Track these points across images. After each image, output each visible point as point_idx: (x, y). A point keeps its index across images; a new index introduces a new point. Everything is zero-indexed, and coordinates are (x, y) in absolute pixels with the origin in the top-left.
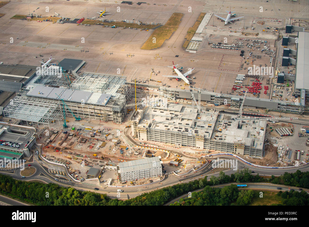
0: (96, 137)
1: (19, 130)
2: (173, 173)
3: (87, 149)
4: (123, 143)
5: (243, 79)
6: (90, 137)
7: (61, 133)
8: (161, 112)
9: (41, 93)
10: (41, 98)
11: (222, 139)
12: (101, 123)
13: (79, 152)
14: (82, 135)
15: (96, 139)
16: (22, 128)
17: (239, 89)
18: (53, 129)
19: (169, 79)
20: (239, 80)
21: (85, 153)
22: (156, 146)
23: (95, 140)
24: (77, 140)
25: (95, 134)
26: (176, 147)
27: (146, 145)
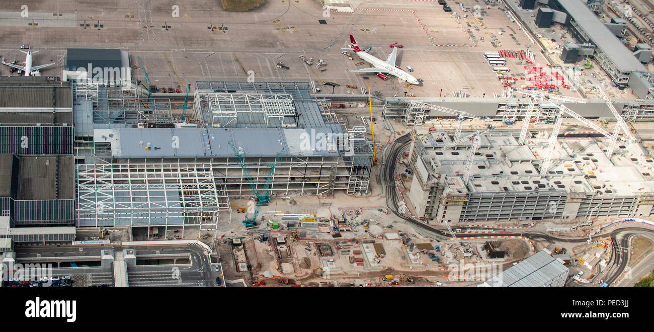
0: (345, 236)
1: (158, 255)
2: (574, 280)
3: (352, 267)
4: (414, 238)
5: (503, 62)
6: (330, 237)
7: (252, 241)
8: (453, 154)
9: (153, 148)
10: (157, 160)
11: (610, 192)
12: (323, 201)
13: (344, 278)
14: (308, 237)
15: (349, 241)
16: (162, 248)
17: (515, 83)
18: (224, 236)
19: (361, 78)
20: (497, 64)
21: (359, 278)
22: (490, 231)
23: (349, 243)
24: (310, 250)
25: (335, 228)
26: (525, 225)
27: (467, 232)
